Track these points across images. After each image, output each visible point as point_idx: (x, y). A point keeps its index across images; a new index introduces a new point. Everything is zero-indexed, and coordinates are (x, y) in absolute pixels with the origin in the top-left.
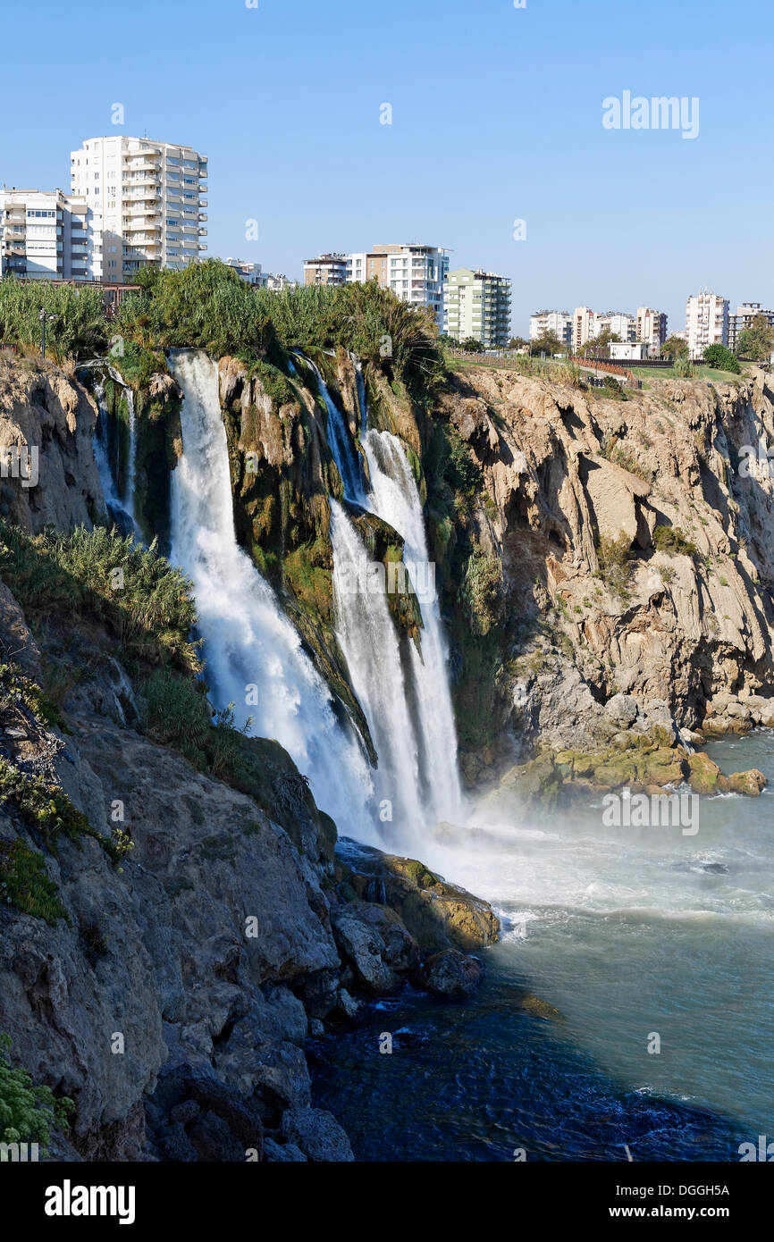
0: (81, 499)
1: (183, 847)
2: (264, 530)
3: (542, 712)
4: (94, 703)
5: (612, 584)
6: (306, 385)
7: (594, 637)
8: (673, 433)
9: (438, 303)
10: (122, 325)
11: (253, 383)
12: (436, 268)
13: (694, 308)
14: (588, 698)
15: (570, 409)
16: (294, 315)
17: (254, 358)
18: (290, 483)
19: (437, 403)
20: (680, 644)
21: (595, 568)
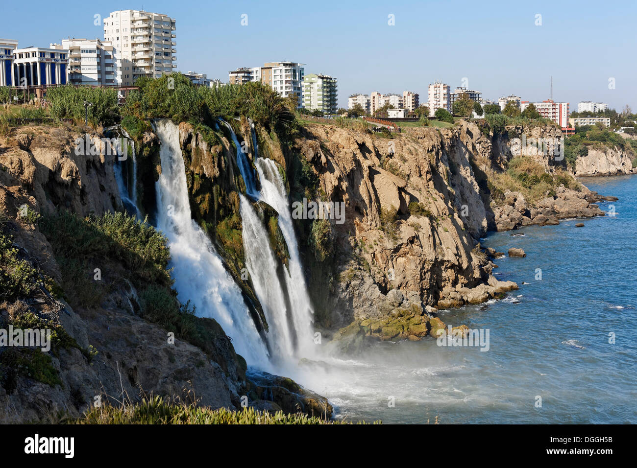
0: (109, 198)
1: (164, 375)
2: (206, 210)
3: (354, 300)
4: (117, 303)
5: (388, 233)
6: (225, 135)
7: (380, 260)
8: (417, 154)
9: (298, 91)
10: (127, 107)
11: (197, 135)
12: (297, 74)
13: (432, 91)
14: (377, 292)
15: (364, 144)
16: (218, 100)
17: (197, 122)
18: (218, 186)
19: (294, 143)
20: (424, 262)
21: (379, 225)
